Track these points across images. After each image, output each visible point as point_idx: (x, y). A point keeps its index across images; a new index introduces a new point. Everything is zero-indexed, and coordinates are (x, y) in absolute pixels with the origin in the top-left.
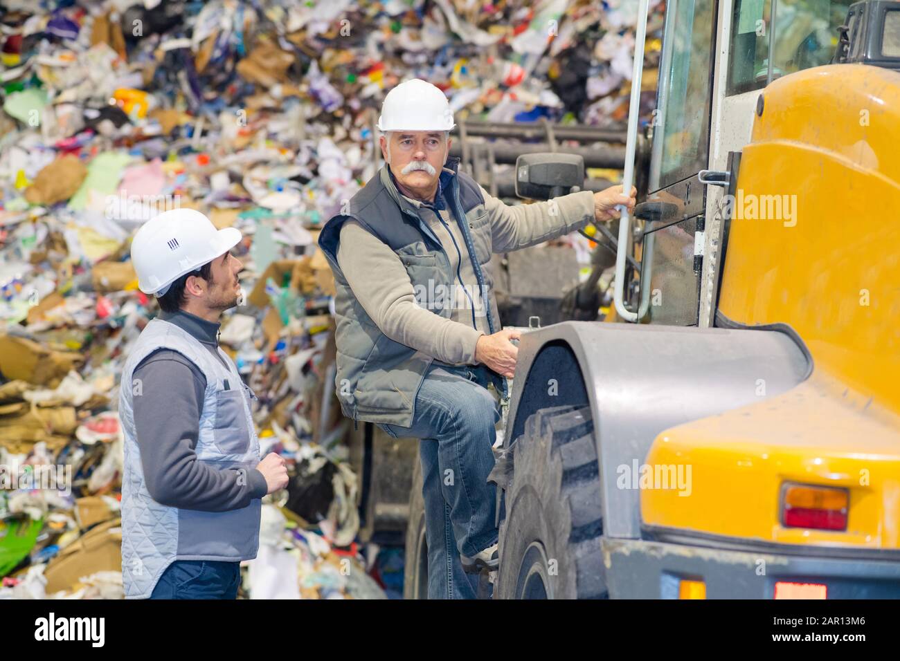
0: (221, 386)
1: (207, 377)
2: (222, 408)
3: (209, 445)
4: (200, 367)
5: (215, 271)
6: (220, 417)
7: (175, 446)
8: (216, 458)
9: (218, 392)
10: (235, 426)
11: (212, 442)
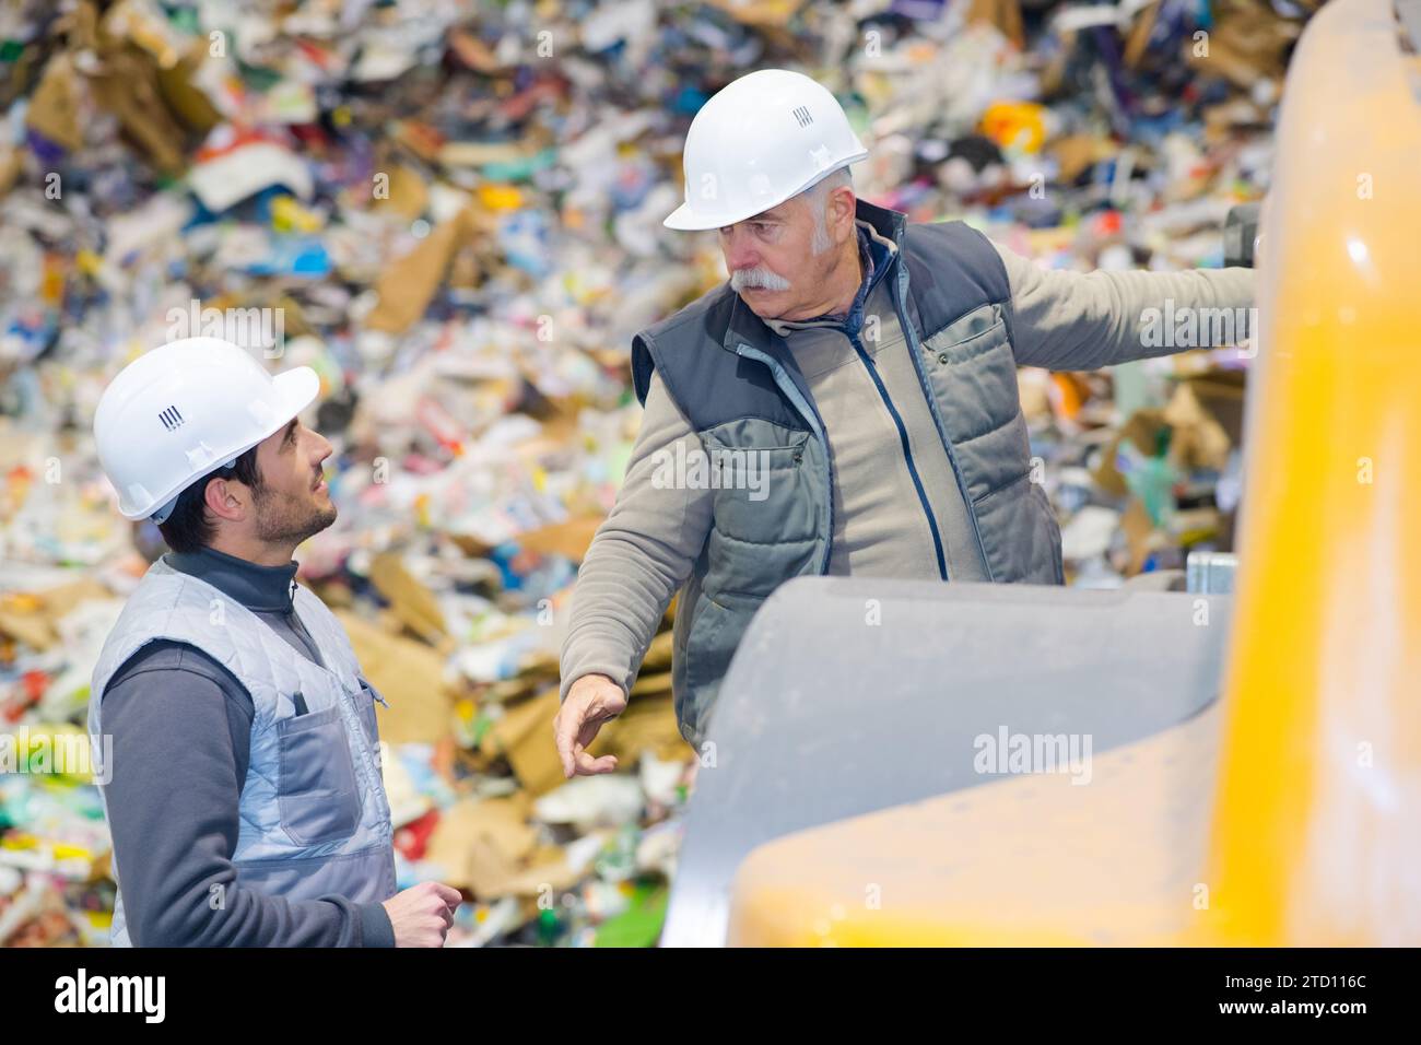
0: (286, 709)
1: (253, 696)
2: (291, 754)
3: (270, 831)
4: (239, 676)
5: (266, 465)
6: (290, 772)
7: (184, 852)
8: (285, 854)
9: (279, 724)
10: (324, 787)
11: (275, 824)
